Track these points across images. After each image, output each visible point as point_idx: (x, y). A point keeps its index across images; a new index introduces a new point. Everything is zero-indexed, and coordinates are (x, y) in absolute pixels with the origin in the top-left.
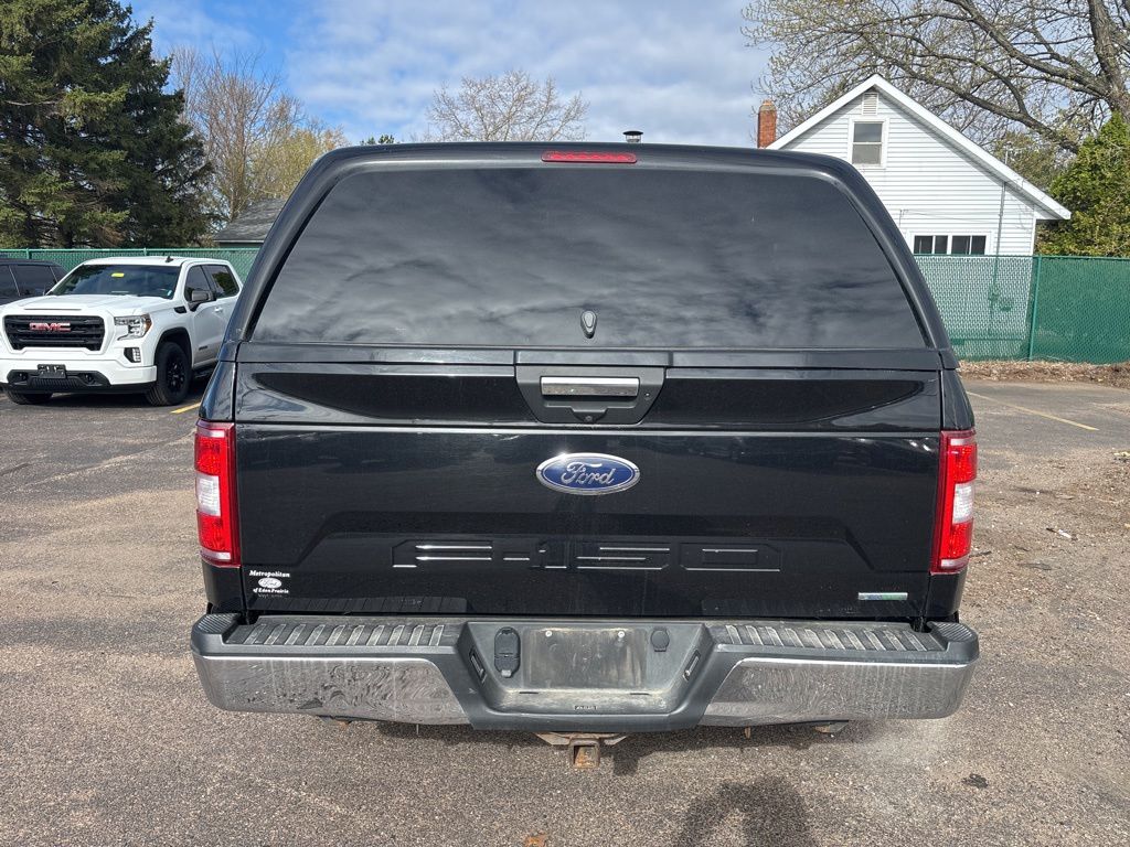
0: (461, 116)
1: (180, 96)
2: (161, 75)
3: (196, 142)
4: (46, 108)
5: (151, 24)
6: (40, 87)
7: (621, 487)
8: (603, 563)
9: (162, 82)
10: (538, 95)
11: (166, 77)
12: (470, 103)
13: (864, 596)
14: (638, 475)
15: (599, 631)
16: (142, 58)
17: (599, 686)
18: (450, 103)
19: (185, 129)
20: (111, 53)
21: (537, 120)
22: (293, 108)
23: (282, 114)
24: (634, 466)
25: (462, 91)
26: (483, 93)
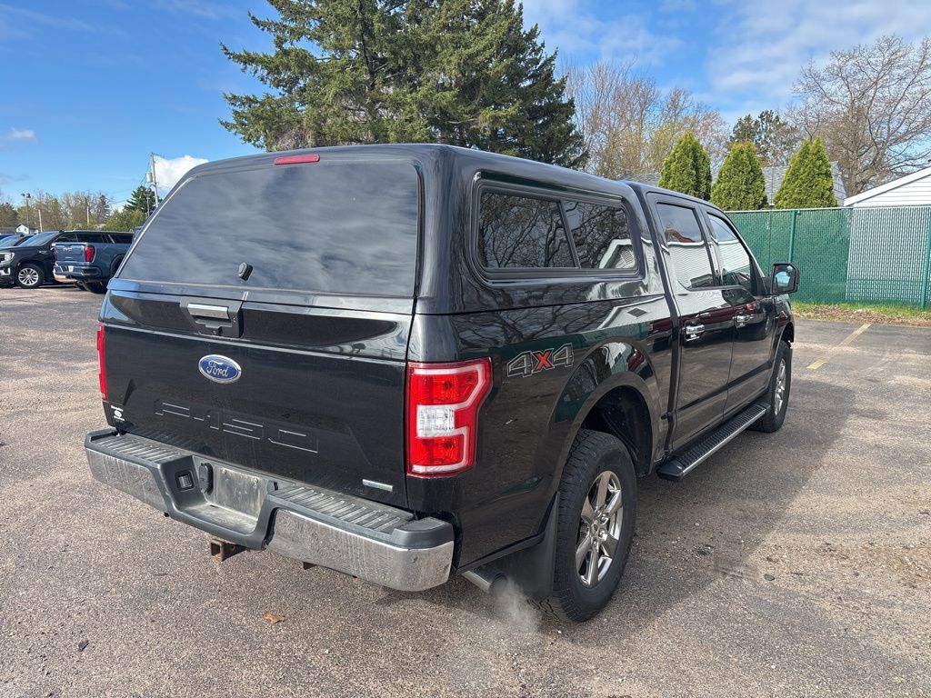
0: (826, 86)
1: (571, 103)
2: (560, 89)
3: (579, 136)
4: (469, 124)
5: (556, 53)
6: (467, 109)
7: (231, 380)
8: (234, 429)
9: (559, 94)
10: (911, 56)
11: (563, 90)
12: (838, 74)
13: (366, 482)
14: (240, 373)
15: (247, 476)
16: (545, 79)
17: (245, 512)
18: (816, 76)
19: (571, 127)
20: (530, 78)
21: (909, 80)
22: (682, 98)
23: (674, 104)
24: (238, 367)
25: (829, 63)
26: (850, 63)
